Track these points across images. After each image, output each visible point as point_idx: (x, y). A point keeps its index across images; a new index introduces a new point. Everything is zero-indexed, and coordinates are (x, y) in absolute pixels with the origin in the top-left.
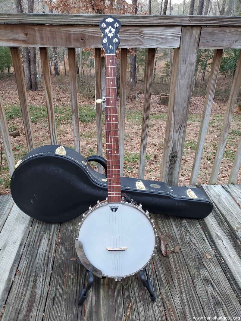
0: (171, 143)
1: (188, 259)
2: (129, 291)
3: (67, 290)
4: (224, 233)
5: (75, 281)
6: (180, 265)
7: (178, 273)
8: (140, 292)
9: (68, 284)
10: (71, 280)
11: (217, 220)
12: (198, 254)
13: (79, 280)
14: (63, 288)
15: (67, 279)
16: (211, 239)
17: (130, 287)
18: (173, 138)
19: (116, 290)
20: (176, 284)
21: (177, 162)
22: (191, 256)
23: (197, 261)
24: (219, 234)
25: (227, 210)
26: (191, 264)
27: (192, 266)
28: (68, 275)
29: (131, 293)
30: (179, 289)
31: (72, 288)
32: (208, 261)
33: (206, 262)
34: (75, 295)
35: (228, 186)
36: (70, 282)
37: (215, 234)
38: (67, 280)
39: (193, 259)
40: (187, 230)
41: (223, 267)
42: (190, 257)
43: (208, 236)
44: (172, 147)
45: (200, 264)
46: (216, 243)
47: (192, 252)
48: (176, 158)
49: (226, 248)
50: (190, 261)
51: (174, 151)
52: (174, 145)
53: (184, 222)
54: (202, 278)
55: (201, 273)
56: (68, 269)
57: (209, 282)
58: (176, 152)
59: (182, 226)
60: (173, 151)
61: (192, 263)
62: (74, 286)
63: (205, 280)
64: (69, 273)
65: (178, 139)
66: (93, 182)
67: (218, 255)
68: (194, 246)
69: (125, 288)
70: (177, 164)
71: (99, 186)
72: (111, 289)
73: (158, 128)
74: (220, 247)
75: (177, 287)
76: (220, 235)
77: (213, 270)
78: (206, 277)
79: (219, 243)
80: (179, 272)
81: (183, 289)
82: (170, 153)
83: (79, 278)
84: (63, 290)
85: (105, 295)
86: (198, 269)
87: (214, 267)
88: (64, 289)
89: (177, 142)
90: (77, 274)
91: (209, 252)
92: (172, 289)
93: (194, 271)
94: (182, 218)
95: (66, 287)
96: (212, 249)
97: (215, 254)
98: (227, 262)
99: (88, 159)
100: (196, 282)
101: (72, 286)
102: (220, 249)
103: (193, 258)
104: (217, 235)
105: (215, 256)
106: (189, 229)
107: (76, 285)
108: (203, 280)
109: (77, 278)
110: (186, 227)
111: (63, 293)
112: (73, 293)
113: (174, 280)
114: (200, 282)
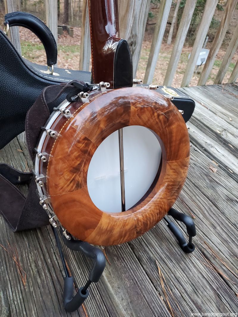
0: (131, 19)
1: (194, 179)
2: (144, 248)
3: (32, 289)
4: (212, 139)
5: (42, 264)
6: (189, 189)
7: (193, 201)
8: (161, 244)
9: (30, 275)
10: (33, 266)
11: (196, 126)
12: (202, 170)
13: (49, 260)
14: (22, 287)
15: (23, 265)
16: (204, 149)
17: (143, 243)
18: (134, 10)
19: (125, 256)
20: (201, 216)
21: (135, 54)
22: (195, 173)
23: (206, 178)
24: (207, 142)
25: (198, 114)
27: (204, 187)
28: (22, 256)
29: (150, 252)
30: (208, 222)
31: (42, 281)
32: (216, 175)
33: (216, 177)
34: (53, 292)
35: (184, 89)
36: (32, 269)
37: (202, 142)
38: (24, 269)
39: (199, 177)
41: (235, 178)
42: (195, 175)
43: (198, 146)
44: (131, 26)
45: (211, 181)
46: (211, 152)
47: (193, 168)
48: (135, 46)
49: (223, 155)
50: (198, 180)
51: (134, 33)
52: (133, 23)
54: (224, 198)
55: (219, 192)
56: (17, 246)
57: (233, 201)
58: (136, 35)
60: (131, 33)
61: (202, 182)
62: (43, 274)
63: (229, 200)
64: (22, 253)
65: (140, 12)
67: (221, 166)
69: (136, 246)
70: (135, 56)
72: (115, 255)
74: (218, 156)
75: (204, 221)
76: (209, 142)
77: (229, 184)
78: (228, 196)
79: (212, 150)
80: (194, 198)
81: (213, 220)
82: (128, 37)
83: (47, 256)
84: (24, 293)
85: (110, 270)
86: (213, 188)
87: (227, 180)
88: (25, 289)
89: (138, 16)
90: (40, 250)
91: (211, 164)
92: (200, 226)
93: (209, 192)
95: (28, 283)
96: (212, 160)
97: (218, 165)
98: (235, 172)
100: (220, 206)
101: (40, 277)
102: (218, 158)
103: (198, 175)
104: (206, 143)
105: (219, 167)
107: (47, 271)
108: (226, 200)
109: (42, 257)
111: (25, 300)
112: (47, 292)
113: (195, 212)
114: (225, 204)
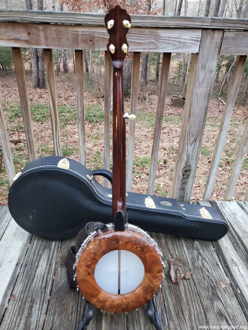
0: (185, 156)
1: (200, 288)
2: (134, 323)
3: (65, 320)
4: (240, 258)
5: (75, 309)
6: (191, 294)
7: (188, 304)
8: (146, 325)
9: (67, 313)
10: (71, 308)
11: (232, 243)
12: (211, 283)
13: (79, 309)
14: (62, 318)
15: (66, 307)
16: (226, 265)
17: (135, 320)
18: (187, 151)
19: (120, 323)
20: (187, 318)
21: (190, 177)
22: (204, 284)
23: (210, 290)
24: (234, 259)
25: (243, 231)
26: (203, 293)
27: (204, 297)
28: (68, 301)
29: (136, 327)
30: (190, 324)
31: (72, 318)
32: (222, 290)
33: (221, 293)
34: (74, 327)
35: (245, 203)
36: (69, 310)
37: (230, 259)
38: (66, 309)
39: (206, 288)
40: (199, 253)
41: (239, 299)
42: (203, 285)
43: (222, 261)
44: (186, 160)
45: (213, 293)
46: (232, 270)
47: (205, 279)
48: (189, 172)
49: (242, 276)
50: (203, 290)
51: (188, 164)
52: (187, 159)
53: (197, 243)
54: (216, 311)
55: (215, 306)
56: (67, 295)
57: (223, 317)
58: (190, 166)
59: (194, 248)
60: (186, 164)
61: (205, 293)
62: (73, 315)
63: (219, 314)
64: (68, 300)
65: (193, 152)
66: (99, 199)
67: (233, 284)
68: (207, 273)
69: (130, 320)
70: (190, 178)
71: (105, 203)
72: (115, 321)
73: (168, 131)
74: (236, 275)
75: (187, 322)
77: (229, 302)
78: (221, 311)
79: (234, 269)
80: (190, 302)
81: (195, 324)
82: (183, 167)
83: (79, 306)
84: (61, 321)
85: (108, 328)
86: (212, 301)
87: (230, 298)
88: (62, 319)
89: (191, 155)
90: (77, 301)
91: (224, 280)
92: (182, 324)
93: (207, 303)
94: (194, 239)
95: (65, 316)
96: (227, 276)
97: (230, 283)
98: (244, 293)
99: (94, 173)
100: (209, 316)
101: (71, 316)
102: (235, 277)
103: (205, 286)
104: (233, 260)
105: (230, 285)
106: (201, 251)
107: (76, 314)
108: (216, 313)
109: (77, 306)
110: (198, 250)
111: (61, 324)
112: (72, 325)
113: (184, 313)
114: (214, 316)
